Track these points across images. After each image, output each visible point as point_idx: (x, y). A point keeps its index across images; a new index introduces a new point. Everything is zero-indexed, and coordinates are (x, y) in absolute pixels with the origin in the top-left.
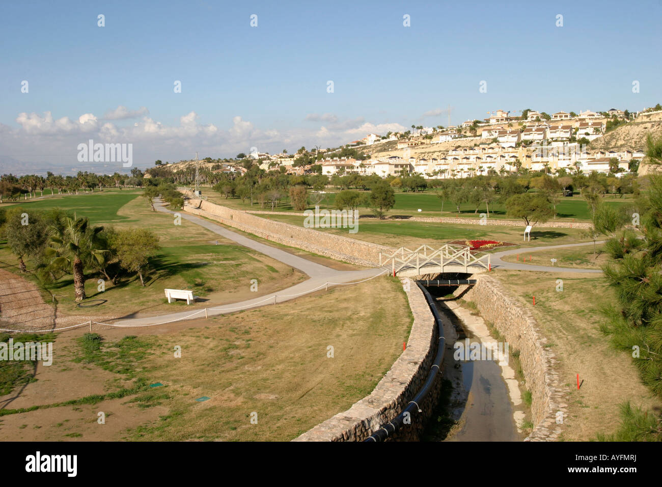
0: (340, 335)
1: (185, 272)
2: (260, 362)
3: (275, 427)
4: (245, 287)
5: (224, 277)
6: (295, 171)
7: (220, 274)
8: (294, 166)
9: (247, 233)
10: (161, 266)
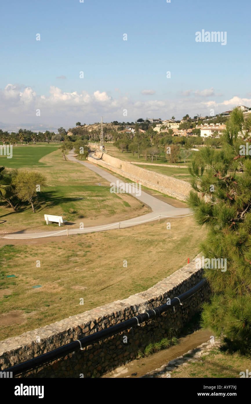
0: (151, 252)
1: (64, 204)
2: (87, 266)
3: (74, 307)
4: (103, 216)
5: (89, 208)
6: (180, 133)
7: (88, 206)
8: (179, 129)
9: (126, 178)
10: (50, 199)
